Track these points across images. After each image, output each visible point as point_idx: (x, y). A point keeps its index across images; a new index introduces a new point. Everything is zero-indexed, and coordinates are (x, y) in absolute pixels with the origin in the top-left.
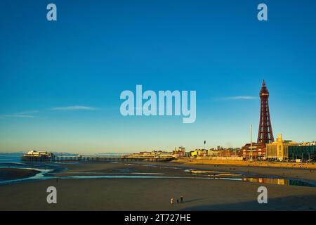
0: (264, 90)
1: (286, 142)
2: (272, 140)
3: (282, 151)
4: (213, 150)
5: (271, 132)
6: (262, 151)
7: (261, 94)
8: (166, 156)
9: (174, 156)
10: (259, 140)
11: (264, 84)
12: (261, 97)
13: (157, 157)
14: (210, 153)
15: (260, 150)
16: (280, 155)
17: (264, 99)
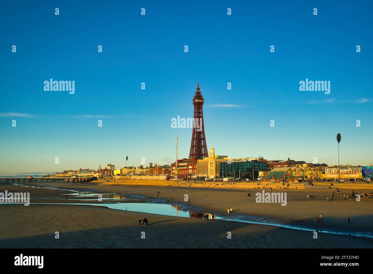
0: (198, 96)
1: (220, 157)
2: (206, 155)
3: (213, 168)
4: (141, 167)
5: (205, 146)
6: (193, 169)
7: (194, 100)
8: (85, 175)
9: (95, 175)
10: (191, 155)
11: (198, 89)
12: (195, 104)
13: (74, 177)
14: (138, 171)
15: (190, 167)
16: (212, 173)
17: (198, 106)
